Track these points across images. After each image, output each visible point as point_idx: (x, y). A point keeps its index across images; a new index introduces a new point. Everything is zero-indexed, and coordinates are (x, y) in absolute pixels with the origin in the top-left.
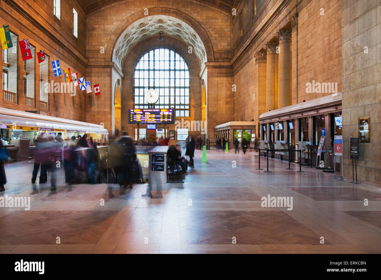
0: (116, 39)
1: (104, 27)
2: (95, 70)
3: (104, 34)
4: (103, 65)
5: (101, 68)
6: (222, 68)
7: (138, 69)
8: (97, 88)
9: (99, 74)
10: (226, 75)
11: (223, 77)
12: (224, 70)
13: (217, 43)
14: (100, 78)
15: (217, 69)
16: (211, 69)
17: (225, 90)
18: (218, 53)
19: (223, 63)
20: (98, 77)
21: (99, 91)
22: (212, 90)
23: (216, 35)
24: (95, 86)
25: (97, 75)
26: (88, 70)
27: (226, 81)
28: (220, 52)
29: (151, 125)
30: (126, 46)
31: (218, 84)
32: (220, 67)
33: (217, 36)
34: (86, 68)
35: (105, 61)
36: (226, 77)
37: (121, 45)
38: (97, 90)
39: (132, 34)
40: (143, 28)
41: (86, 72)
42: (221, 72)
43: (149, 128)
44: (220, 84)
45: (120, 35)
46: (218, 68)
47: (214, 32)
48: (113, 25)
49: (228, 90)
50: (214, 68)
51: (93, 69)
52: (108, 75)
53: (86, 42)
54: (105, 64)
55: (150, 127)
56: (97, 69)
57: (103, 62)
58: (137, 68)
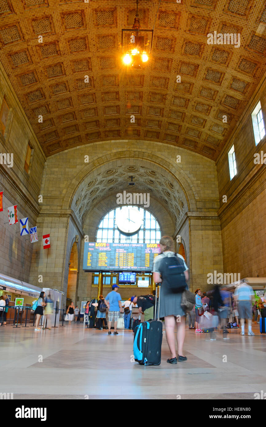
0: (78, 184)
1: (65, 170)
2: (48, 219)
3: (64, 178)
4: (59, 213)
5: (56, 217)
6: (206, 219)
7: (102, 227)
8: (47, 240)
9: (52, 225)
10: (213, 227)
11: (208, 230)
12: (209, 222)
13: (200, 191)
14: (53, 230)
15: (200, 220)
16: (194, 220)
17: (212, 246)
18: (202, 202)
19: (208, 213)
20: (51, 228)
21: (49, 243)
22: (195, 247)
23: (198, 181)
24: (45, 237)
25: (50, 225)
26: (39, 219)
27: (212, 235)
28: (203, 201)
29: (126, 274)
30: (89, 198)
31: (202, 239)
32: (205, 218)
33: (200, 183)
34: (37, 217)
35: (61, 209)
36: (213, 230)
37: (83, 194)
38: (47, 241)
39: (97, 183)
40: (110, 177)
41: (36, 222)
42: (205, 224)
43: (122, 280)
44: (206, 238)
45: (83, 179)
46: (202, 219)
47: (196, 178)
48: (76, 168)
49: (216, 247)
50: (197, 219)
51: (46, 218)
52: (63, 226)
53: (41, 187)
54: (61, 212)
55: (124, 278)
56: (51, 218)
57: (60, 210)
58: (100, 226)
